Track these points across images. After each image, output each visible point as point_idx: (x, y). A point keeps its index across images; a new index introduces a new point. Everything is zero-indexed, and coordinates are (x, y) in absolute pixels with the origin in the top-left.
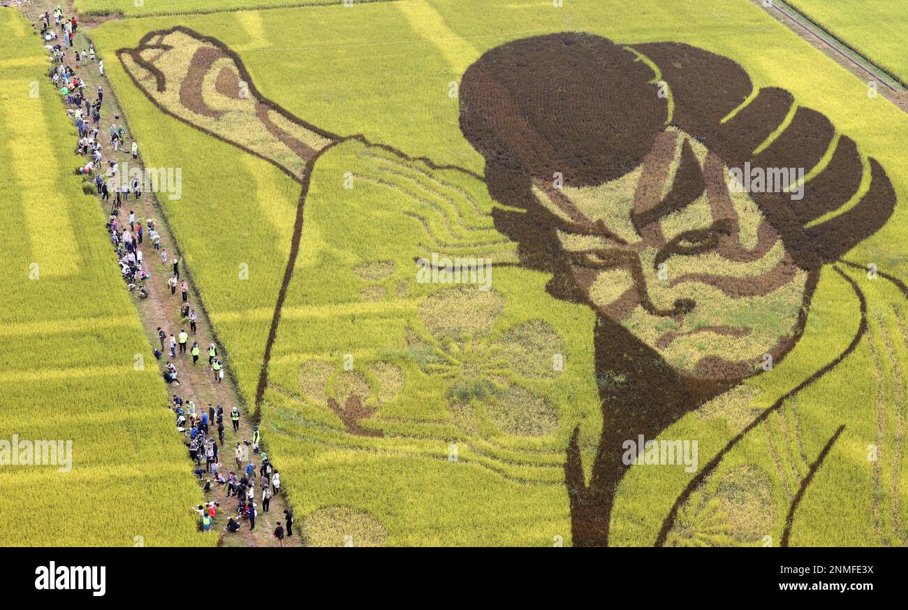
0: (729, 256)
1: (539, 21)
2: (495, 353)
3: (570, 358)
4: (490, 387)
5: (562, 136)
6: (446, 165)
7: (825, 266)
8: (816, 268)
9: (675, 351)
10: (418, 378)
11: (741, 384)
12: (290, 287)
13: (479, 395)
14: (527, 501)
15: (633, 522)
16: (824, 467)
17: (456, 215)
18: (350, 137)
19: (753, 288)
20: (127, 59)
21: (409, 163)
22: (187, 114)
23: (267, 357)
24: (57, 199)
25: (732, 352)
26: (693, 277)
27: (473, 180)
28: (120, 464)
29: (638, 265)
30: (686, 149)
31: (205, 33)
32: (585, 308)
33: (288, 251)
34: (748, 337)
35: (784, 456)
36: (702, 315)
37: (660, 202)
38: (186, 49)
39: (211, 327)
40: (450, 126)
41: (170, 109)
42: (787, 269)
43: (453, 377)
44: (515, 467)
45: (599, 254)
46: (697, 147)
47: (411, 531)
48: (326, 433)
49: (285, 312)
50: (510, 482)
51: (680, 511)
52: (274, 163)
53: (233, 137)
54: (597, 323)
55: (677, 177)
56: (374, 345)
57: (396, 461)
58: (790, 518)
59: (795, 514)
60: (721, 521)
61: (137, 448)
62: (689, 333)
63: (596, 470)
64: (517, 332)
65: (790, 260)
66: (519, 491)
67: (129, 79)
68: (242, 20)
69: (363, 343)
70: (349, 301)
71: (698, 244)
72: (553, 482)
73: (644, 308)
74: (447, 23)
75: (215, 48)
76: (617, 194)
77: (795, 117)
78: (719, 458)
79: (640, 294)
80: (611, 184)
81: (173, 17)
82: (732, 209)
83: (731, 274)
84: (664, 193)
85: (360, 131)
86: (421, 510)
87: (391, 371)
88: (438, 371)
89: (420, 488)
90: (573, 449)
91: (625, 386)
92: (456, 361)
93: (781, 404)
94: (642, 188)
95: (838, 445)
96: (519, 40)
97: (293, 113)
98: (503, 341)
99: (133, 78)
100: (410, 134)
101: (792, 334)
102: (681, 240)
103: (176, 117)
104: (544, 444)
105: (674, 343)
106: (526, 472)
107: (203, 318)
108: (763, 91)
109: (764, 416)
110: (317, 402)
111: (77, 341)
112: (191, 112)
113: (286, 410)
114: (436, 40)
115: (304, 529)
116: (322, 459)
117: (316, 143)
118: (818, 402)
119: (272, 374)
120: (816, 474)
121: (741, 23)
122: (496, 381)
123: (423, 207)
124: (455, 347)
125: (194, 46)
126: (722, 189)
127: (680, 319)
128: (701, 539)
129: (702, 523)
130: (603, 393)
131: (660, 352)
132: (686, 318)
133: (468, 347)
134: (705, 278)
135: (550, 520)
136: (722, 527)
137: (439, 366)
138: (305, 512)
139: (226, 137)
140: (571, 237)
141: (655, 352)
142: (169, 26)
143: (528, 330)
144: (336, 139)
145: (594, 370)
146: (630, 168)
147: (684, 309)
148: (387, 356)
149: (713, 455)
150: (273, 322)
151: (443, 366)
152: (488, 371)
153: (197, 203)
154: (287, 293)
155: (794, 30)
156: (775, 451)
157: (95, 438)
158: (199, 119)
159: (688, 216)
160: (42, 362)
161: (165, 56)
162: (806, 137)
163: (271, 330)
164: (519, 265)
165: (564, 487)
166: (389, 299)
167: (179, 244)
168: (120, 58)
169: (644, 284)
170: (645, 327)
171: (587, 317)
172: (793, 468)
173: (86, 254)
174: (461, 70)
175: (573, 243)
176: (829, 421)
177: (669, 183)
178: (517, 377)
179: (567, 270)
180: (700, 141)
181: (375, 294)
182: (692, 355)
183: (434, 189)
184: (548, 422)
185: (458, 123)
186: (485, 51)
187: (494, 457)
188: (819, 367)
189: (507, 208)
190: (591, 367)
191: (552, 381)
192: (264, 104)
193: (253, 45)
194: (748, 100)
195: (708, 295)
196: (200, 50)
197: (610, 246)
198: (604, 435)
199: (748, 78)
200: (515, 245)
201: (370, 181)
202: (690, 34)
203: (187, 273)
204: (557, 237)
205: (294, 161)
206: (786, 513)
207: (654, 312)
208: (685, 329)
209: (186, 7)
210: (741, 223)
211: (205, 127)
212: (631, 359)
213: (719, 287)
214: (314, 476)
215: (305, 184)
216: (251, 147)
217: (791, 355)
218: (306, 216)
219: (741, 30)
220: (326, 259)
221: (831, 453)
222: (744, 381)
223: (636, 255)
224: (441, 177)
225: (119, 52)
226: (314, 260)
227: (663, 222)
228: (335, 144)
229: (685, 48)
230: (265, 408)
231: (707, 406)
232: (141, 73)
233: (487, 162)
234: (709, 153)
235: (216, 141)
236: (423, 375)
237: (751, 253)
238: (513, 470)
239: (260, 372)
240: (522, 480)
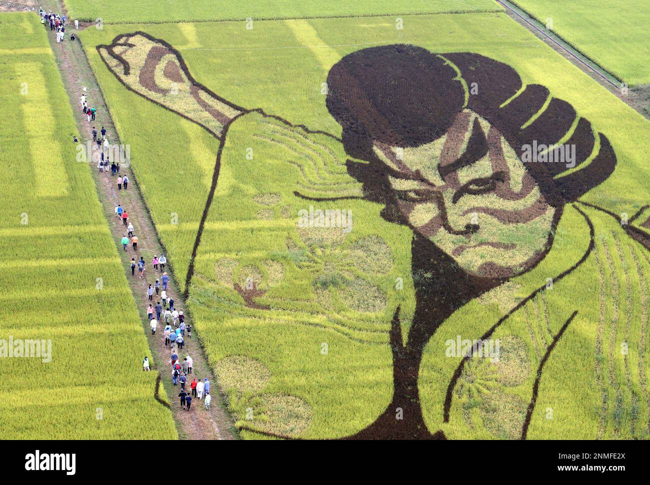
0: (502, 196)
1: (381, 37)
2: (345, 256)
3: (395, 261)
4: (342, 278)
5: (394, 114)
6: (316, 130)
7: (567, 204)
8: (561, 205)
9: (465, 258)
10: (294, 271)
11: (508, 281)
12: (210, 209)
13: (335, 284)
14: (364, 355)
15: (434, 371)
16: (563, 338)
17: (323, 164)
18: (253, 110)
19: (518, 218)
20: (104, 52)
21: (292, 128)
22: (144, 91)
23: (194, 255)
24: (54, 145)
25: (503, 260)
26: (478, 209)
27: (334, 141)
28: (92, 324)
29: (442, 201)
30: (476, 124)
31: (157, 37)
32: (406, 228)
33: (210, 185)
34: (514, 250)
35: (536, 330)
36: (483, 235)
37: (458, 159)
38: (143, 47)
39: (157, 234)
40: (320, 104)
41: (133, 87)
42: (542, 206)
43: (318, 271)
44: (357, 332)
45: (417, 192)
46: (484, 123)
47: (287, 373)
48: (232, 307)
49: (207, 225)
50: (353, 342)
51: (466, 364)
52: (202, 126)
53: (174, 108)
54: (413, 238)
55: (469, 142)
56: (265, 248)
57: (278, 326)
58: (540, 372)
59: (543, 369)
60: (493, 373)
61: (104, 313)
62: (475, 246)
63: (410, 336)
64: (360, 242)
65: (543, 200)
66: (359, 348)
67: (105, 66)
68: (182, 29)
69: (258, 247)
70: (250, 219)
71: (482, 188)
72: (382, 343)
73: (445, 229)
74: (319, 36)
75: (164, 47)
76: (430, 153)
77: (550, 104)
78: (493, 330)
79: (442, 219)
80: (426, 146)
81: (135, 25)
82: (506, 165)
83: (504, 208)
84: (461, 153)
85: (259, 106)
86: (294, 360)
87: (276, 266)
88: (308, 267)
89: (294, 345)
90: (396, 321)
91: (431, 280)
92: (320, 261)
93: (535, 295)
94: (446, 149)
95: (572, 325)
96: (367, 49)
97: (216, 93)
98: (351, 248)
99: (108, 66)
100: (293, 109)
101: (543, 249)
102: (471, 184)
103: (137, 93)
104: (377, 318)
105: (465, 252)
106: (364, 335)
107: (152, 227)
108: (529, 87)
109: (523, 303)
110: (226, 285)
111: (66, 241)
112: (147, 90)
113: (206, 291)
114: (310, 46)
115: (215, 370)
116: (228, 324)
117: (230, 113)
118: (560, 295)
119: (197, 266)
120: (558, 343)
121: (516, 40)
122: (346, 275)
123: (300, 158)
124: (319, 252)
125: (149, 45)
126: (499, 151)
127: (469, 237)
128: (480, 384)
129: (481, 373)
130: (416, 284)
131: (455, 259)
132: (473, 237)
133: (328, 252)
134: (486, 210)
135: (379, 368)
136: (494, 376)
137: (308, 264)
138: (217, 358)
139: (170, 107)
140: (398, 180)
141: (452, 258)
142: (133, 31)
143: (368, 241)
144: (244, 111)
145: (411, 269)
146: (439, 136)
147: (471, 230)
148: (274, 256)
149: (489, 328)
150: (199, 232)
151: (312, 264)
152: (341, 268)
153: (150, 151)
154: (208, 213)
155: (551, 46)
156: (530, 326)
157: (75, 306)
158: (153, 95)
159: (476, 169)
160: (41, 254)
161: (130, 51)
162: (557, 118)
163: (197, 237)
164: (363, 198)
165: (389, 346)
166: (276, 218)
167: (137, 178)
168: (99, 52)
169: (446, 213)
170: (445, 242)
171: (407, 235)
172: (542, 338)
173: (73, 182)
174: (328, 67)
175: (399, 185)
176: (567, 308)
177: (463, 147)
178: (360, 272)
180: (486, 119)
181: (267, 215)
182: (476, 261)
183: (308, 146)
184: (379, 303)
185: (325, 103)
186: (345, 55)
187: (343, 325)
188: (561, 272)
189: (356, 160)
190: (409, 267)
191: (383, 276)
192: (197, 86)
193: (190, 46)
194: (519, 93)
195: (488, 222)
196: (153, 48)
197: (423, 187)
198: (416, 312)
199: (520, 78)
200: (361, 184)
201: (266, 140)
202: (481, 48)
203: (142, 197)
204: (389, 181)
205: (215, 125)
206: (537, 368)
207: (452, 232)
208: (472, 243)
209: (144, 19)
210: (511, 174)
211: (155, 100)
212: (435, 262)
213: (496, 216)
214: (223, 335)
215: (222, 140)
216: (186, 115)
217: (542, 263)
218: (222, 162)
219: (515, 45)
220: (235, 191)
222: (511, 279)
223: (441, 194)
224: (313, 138)
225: (98, 47)
226: (227, 191)
227: (459, 173)
228: (243, 114)
229: (478, 57)
230: (192, 288)
231: (485, 296)
232: (113, 62)
233: (344, 130)
234: (491, 127)
235: (163, 109)
236: (298, 269)
237: (517, 195)
238: (356, 334)
239: (189, 264)
240: (361, 341)
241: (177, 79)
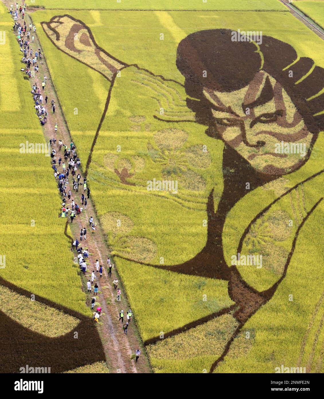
0: (281, 125)
1: (212, 24)
2: (183, 156)
3: (213, 161)
4: (180, 169)
5: (217, 71)
6: (169, 79)
7: (321, 132)
8: (317, 133)
9: (255, 161)
10: (151, 163)
11: (281, 177)
12: (103, 123)
13: (175, 172)
14: (191, 216)
15: (233, 229)
16: (313, 214)
17: (172, 99)
18: (132, 65)
19: (290, 139)
20: (45, 26)
21: (154, 77)
22: (67, 50)
23: (92, 150)
24: (13, 80)
25: (279, 164)
26: (265, 132)
27: (179, 86)
28: (30, 188)
29: (243, 126)
30: (267, 79)
31: (77, 18)
32: (220, 141)
33: (103, 109)
34: (286, 158)
35: (297, 208)
36: (267, 148)
37: (255, 101)
38: (69, 24)
39: (71, 137)
40: (172, 63)
41: (61, 48)
42: (305, 132)
43: (165, 164)
44: (187, 202)
45: (228, 120)
46: (272, 79)
47: (143, 224)
48: (113, 183)
49: (100, 133)
50: (184, 208)
51: (252, 226)
52: (101, 73)
53: (84, 62)
54: (225, 147)
55: (262, 91)
56: (135, 149)
57: (140, 196)
58: (297, 233)
59: (299, 232)
60: (268, 232)
61: (37, 182)
62: (262, 155)
63: (219, 206)
64: (192, 148)
65: (306, 129)
66: (188, 212)
67: (45, 35)
68: (92, 14)
69: (130, 148)
70: (126, 131)
71: (268, 119)
72: (202, 210)
73: (244, 143)
74: (175, 22)
75: (81, 24)
76: (238, 96)
77: (314, 70)
78: (270, 206)
79: (243, 137)
80: (235, 92)
81: (65, 10)
82: (284, 106)
83: (281, 132)
84: (257, 97)
85: (136, 63)
86: (148, 217)
87: (140, 160)
88: (160, 161)
89: (148, 208)
90: (211, 197)
91: (234, 174)
92: (167, 158)
93: (297, 187)
94: (248, 94)
95: (319, 206)
96: (203, 31)
97: (110, 53)
98: (186, 151)
99: (47, 34)
100: (156, 65)
101: (304, 159)
102: (262, 117)
103: (63, 51)
104: (199, 195)
105: (255, 158)
106: (191, 205)
107: (68, 133)
108: (302, 59)
109: (290, 191)
110: (110, 170)
111: (17, 138)
112: (69, 50)
113: (98, 172)
114: (170, 28)
115: (101, 220)
116: (110, 193)
117: (118, 66)
118: (313, 187)
119: (93, 157)
120: (310, 216)
121: (295, 30)
122: (182, 168)
123: (158, 95)
124: (167, 153)
125: (72, 23)
126: (280, 98)
127: (259, 149)
128: (260, 238)
129: (261, 232)
130: (225, 176)
131: (250, 161)
132: (261, 149)
133: (172, 153)
134: (270, 133)
135: (199, 225)
136: (269, 234)
137: (159, 160)
138: (102, 213)
139: (82, 61)
140: (217, 112)
141: (247, 161)
142: (62, 14)
143: (197, 148)
144: (126, 65)
145: (222, 166)
146: (244, 86)
147: (260, 145)
148: (140, 154)
149: (268, 205)
150: (95, 137)
151: (162, 160)
152: (179, 163)
153: (69, 87)
154: (102, 125)
155: (317, 34)
156: (293, 205)
157: (21, 177)
158: (72, 53)
159: (266, 107)
160: (2, 145)
161: (60, 26)
162: (318, 78)
163: (94, 140)
164: (195, 122)
165: (206, 212)
166: (142, 131)
167: (60, 102)
168: (42, 26)
169: (245, 134)
170: (244, 151)
171: (221, 145)
172: (300, 213)
173: (23, 103)
174: (178, 41)
175: (218, 115)
176: (317, 195)
177: (259, 93)
178: (191, 166)
179: (214, 125)
180: (274, 77)
181: (136, 129)
182: (262, 164)
183: (164, 89)
184: (202, 186)
185: (176, 63)
186: (189, 34)
187: (179, 198)
188: (314, 173)
189: (192, 99)
190: (221, 165)
191: (205, 170)
192: (99, 49)
193: (96, 25)
194: (295, 62)
195: (271, 140)
196: (74, 25)
197: (232, 117)
198: (223, 193)
199: (296, 53)
200: (194, 113)
201: (139, 83)
202: (273, 33)
203: (63, 114)
204: (212, 112)
205: (109, 73)
206: (296, 231)
207: (248, 145)
208: (260, 153)
209: (70, 7)
210: (287, 112)
211: (74, 56)
212: (237, 163)
213: (276, 137)
214: (107, 199)
215: (112, 82)
216: (92, 66)
217: (303, 168)
218: (112, 95)
219: (294, 32)
220: (118, 113)
221: (316, 209)
222: (283, 176)
223: (243, 122)
224: (167, 84)
225: (42, 23)
226: (113, 113)
227: (255, 109)
228: (125, 67)
229: (270, 39)
230: (89, 170)
231: (266, 185)
232: (50, 32)
233: (186, 79)
234: (277, 82)
235: (78, 62)
236: (153, 162)
237: (290, 124)
238: (186, 204)
239: (89, 156)
240: (189, 208)
241: (87, 44)
